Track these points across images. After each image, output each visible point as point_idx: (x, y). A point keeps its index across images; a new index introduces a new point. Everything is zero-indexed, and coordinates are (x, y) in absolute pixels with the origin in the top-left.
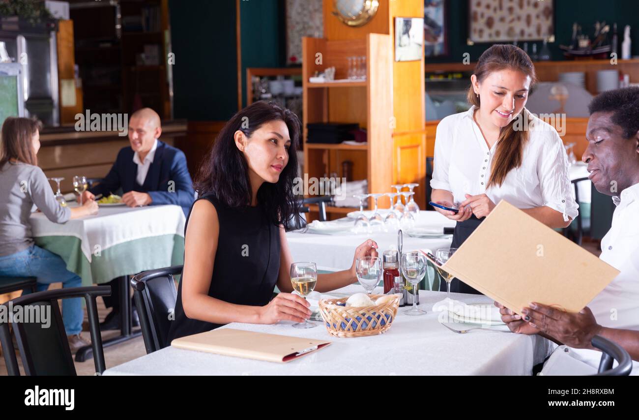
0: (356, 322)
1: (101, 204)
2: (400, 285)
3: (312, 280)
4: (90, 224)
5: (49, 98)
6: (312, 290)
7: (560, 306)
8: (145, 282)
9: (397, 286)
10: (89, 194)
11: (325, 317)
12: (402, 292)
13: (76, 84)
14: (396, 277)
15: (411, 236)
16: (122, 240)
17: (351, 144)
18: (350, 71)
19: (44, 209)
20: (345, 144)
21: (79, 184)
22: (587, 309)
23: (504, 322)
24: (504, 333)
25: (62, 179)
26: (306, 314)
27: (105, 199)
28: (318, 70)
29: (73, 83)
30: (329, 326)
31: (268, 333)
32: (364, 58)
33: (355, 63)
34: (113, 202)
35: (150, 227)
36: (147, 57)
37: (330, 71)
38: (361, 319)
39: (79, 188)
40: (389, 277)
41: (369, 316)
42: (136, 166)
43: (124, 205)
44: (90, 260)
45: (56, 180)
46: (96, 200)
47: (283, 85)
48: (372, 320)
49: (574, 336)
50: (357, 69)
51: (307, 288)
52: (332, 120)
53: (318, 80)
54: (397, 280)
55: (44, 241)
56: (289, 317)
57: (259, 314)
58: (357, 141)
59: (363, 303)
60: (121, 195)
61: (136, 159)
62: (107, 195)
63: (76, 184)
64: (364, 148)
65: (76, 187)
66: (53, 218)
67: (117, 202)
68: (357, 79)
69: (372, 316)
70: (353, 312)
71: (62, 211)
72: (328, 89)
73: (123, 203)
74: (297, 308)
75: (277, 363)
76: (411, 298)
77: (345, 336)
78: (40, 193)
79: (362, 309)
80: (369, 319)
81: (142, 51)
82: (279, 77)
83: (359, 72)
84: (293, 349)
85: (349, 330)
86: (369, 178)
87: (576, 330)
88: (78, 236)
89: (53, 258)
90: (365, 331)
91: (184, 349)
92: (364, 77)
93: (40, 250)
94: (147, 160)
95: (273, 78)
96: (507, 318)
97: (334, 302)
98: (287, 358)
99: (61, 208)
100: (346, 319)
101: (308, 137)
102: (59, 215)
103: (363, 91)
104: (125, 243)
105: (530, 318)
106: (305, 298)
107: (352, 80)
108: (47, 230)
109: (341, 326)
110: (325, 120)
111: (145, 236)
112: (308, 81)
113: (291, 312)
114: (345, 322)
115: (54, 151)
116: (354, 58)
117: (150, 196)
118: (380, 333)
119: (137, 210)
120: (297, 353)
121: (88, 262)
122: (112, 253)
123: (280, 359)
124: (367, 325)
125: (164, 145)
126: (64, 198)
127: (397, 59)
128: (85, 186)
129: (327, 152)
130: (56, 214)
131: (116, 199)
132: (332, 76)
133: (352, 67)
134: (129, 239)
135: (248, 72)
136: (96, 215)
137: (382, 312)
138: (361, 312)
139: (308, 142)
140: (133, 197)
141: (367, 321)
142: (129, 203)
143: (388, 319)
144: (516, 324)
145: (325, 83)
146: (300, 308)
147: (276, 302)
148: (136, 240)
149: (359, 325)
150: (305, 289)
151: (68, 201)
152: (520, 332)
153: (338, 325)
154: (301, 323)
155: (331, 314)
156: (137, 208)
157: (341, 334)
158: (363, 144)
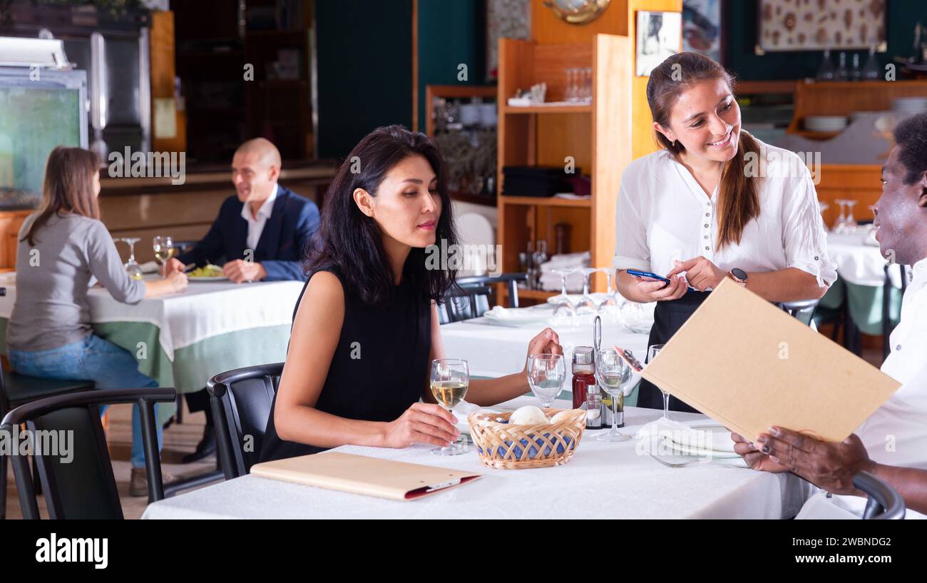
0: (521, 446)
1: (193, 278)
2: (596, 397)
3: (461, 386)
4: (172, 305)
5: (137, 126)
6: (462, 400)
7: (815, 432)
8: (228, 385)
9: (592, 398)
10: (177, 263)
11: (477, 439)
12: (598, 407)
13: (176, 105)
14: (590, 386)
15: (635, 332)
16: (220, 331)
17: (568, 198)
18: (568, 90)
19: (106, 283)
20: (559, 198)
21: (162, 247)
22: (853, 438)
23: (738, 453)
24: (739, 469)
25: (137, 240)
26: (452, 435)
27: (199, 271)
28: (521, 87)
29: (172, 103)
30: (482, 451)
31: (395, 460)
32: (589, 71)
33: (575, 78)
34: (211, 276)
35: (262, 313)
36: (283, 68)
37: (539, 90)
38: (527, 442)
39: (161, 253)
40: (580, 386)
41: (539, 439)
42: (246, 223)
43: (227, 280)
44: (172, 358)
45: (129, 241)
46: (188, 271)
47: (480, 111)
48: (544, 445)
49: (835, 477)
50: (579, 88)
51: (452, 396)
52: (541, 162)
53: (520, 103)
54: (591, 389)
55: (107, 330)
56: (426, 438)
57: (385, 434)
58: (577, 194)
59: (531, 419)
60: (221, 265)
61: (246, 214)
62: (202, 265)
63: (158, 248)
64: (586, 204)
65: (157, 253)
66: (120, 296)
67: (216, 275)
68: (578, 101)
69: (544, 438)
70: (516, 432)
71: (132, 285)
72: (536, 115)
73: (225, 277)
74: (438, 425)
75: (397, 500)
76: (612, 418)
77: (505, 467)
78: (100, 259)
79: (528, 427)
80: (540, 442)
81: (275, 59)
82: (475, 100)
83: (581, 91)
84: (422, 482)
85: (510, 458)
86: (592, 250)
87: (837, 468)
88: (154, 322)
89: (120, 355)
90: (533, 461)
91: (269, 478)
92: (588, 100)
93: (101, 342)
94: (261, 214)
95: (466, 101)
96: (742, 447)
97: (493, 418)
98: (411, 494)
99: (132, 281)
100: (506, 443)
101: (504, 187)
102: (127, 292)
103: (587, 119)
104: (225, 334)
105: (771, 450)
106: (451, 411)
107: (572, 103)
108: (111, 313)
109: (498, 451)
110: (531, 162)
111: (254, 325)
112: (507, 103)
113: (430, 431)
114: (504, 446)
115: (138, 202)
116: (575, 71)
117: (264, 268)
118: (557, 464)
119: (244, 287)
120: (428, 488)
121: (169, 360)
122: (205, 349)
123: (402, 494)
124: (537, 452)
125: (288, 193)
126: (139, 268)
127: (639, 73)
128: (170, 251)
129: (533, 209)
130: (123, 290)
131: (215, 271)
132: (542, 97)
133: (572, 83)
134: (230, 330)
135: (429, 90)
136: (183, 293)
137: (560, 433)
138: (528, 432)
139: (503, 194)
140: (238, 269)
141: (536, 446)
142: (232, 277)
143: (568, 444)
144: (754, 457)
145: (531, 107)
146: (443, 426)
147: (409, 416)
148: (242, 332)
149: (525, 451)
150: (450, 399)
151: (144, 273)
152: (761, 468)
153: (494, 451)
154: (443, 449)
155: (485, 435)
156: (243, 285)
157: (499, 464)
158: (585, 197)
